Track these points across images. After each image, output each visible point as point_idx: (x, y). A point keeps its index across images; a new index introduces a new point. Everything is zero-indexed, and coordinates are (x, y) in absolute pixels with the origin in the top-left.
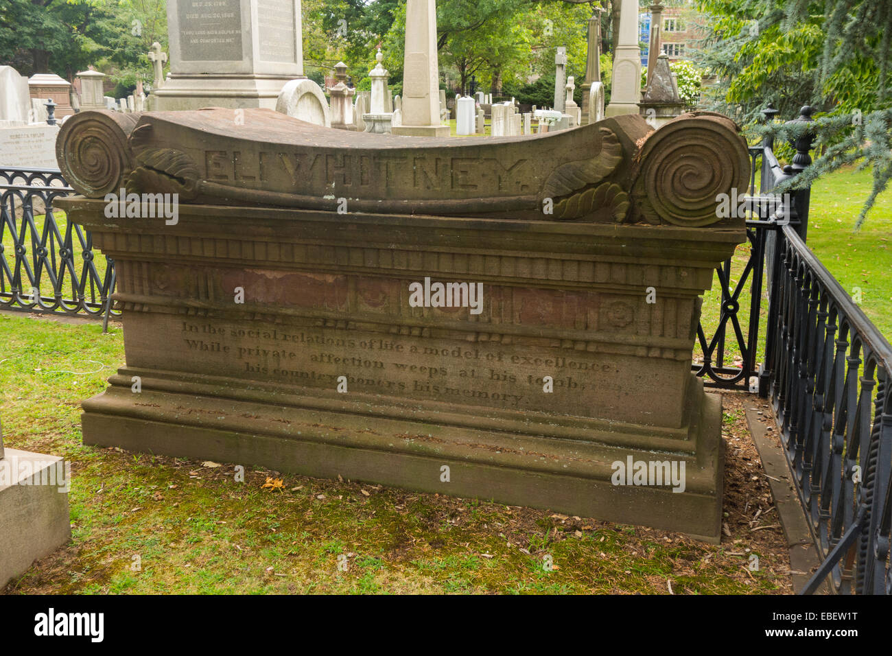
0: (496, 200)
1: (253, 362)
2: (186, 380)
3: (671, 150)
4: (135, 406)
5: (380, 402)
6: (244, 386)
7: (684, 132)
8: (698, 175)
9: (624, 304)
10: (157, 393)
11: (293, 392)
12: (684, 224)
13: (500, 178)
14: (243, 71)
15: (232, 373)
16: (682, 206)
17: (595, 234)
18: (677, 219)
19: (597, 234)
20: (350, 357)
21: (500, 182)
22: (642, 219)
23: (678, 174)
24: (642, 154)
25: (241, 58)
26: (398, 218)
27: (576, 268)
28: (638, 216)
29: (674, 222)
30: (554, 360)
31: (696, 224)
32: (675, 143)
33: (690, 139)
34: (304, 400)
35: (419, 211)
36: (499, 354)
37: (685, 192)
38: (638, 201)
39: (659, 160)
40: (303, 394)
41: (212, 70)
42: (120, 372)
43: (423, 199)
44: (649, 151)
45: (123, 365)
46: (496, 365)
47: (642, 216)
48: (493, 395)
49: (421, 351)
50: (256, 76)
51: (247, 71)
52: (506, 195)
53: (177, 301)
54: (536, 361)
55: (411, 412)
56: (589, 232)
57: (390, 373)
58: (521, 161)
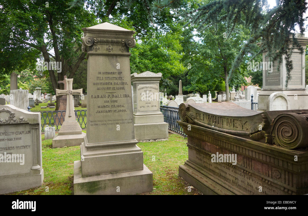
0: (241, 132)
1: (206, 165)
2: (195, 166)
3: (280, 123)
4: (185, 169)
5: (225, 183)
6: (203, 170)
7: (284, 117)
8: (288, 132)
9: (278, 171)
10: (190, 167)
11: (210, 175)
12: (285, 147)
13: (243, 126)
14: (280, 88)
15: (202, 167)
16: (284, 141)
17: (260, 146)
18: (283, 145)
19: (261, 146)
20: (221, 169)
21: (243, 127)
22: (274, 144)
23: (283, 131)
24: (273, 123)
25: (279, 85)
26: (222, 134)
27: (262, 156)
28: (273, 142)
29: (282, 146)
30: (261, 184)
31: (288, 148)
32: (281, 121)
33: (286, 120)
34: (212, 178)
35: (227, 132)
36: (249, 178)
37: (285, 137)
38: (273, 138)
39: (278, 126)
40: (212, 176)
41: (272, 88)
42: (187, 161)
43: (228, 129)
44: (275, 122)
45: (188, 159)
46: (249, 181)
47: (274, 143)
48: (248, 190)
49: (234, 172)
50: (283, 90)
51: (281, 88)
52: (244, 131)
53: (194, 147)
54: (257, 183)
55: (229, 188)
56: (259, 145)
57: (228, 176)
58: (246, 122)
